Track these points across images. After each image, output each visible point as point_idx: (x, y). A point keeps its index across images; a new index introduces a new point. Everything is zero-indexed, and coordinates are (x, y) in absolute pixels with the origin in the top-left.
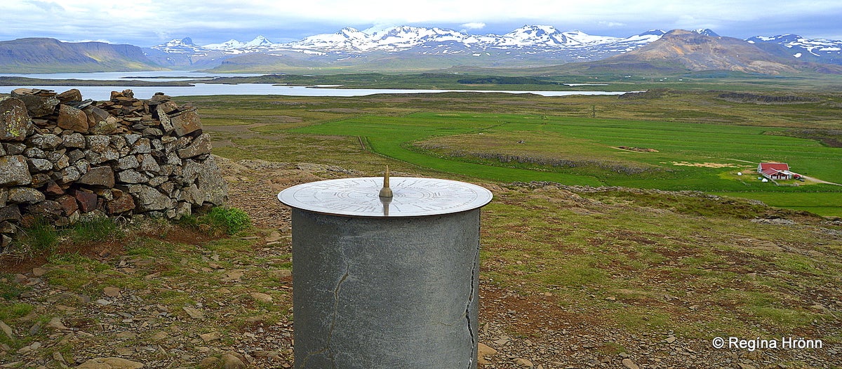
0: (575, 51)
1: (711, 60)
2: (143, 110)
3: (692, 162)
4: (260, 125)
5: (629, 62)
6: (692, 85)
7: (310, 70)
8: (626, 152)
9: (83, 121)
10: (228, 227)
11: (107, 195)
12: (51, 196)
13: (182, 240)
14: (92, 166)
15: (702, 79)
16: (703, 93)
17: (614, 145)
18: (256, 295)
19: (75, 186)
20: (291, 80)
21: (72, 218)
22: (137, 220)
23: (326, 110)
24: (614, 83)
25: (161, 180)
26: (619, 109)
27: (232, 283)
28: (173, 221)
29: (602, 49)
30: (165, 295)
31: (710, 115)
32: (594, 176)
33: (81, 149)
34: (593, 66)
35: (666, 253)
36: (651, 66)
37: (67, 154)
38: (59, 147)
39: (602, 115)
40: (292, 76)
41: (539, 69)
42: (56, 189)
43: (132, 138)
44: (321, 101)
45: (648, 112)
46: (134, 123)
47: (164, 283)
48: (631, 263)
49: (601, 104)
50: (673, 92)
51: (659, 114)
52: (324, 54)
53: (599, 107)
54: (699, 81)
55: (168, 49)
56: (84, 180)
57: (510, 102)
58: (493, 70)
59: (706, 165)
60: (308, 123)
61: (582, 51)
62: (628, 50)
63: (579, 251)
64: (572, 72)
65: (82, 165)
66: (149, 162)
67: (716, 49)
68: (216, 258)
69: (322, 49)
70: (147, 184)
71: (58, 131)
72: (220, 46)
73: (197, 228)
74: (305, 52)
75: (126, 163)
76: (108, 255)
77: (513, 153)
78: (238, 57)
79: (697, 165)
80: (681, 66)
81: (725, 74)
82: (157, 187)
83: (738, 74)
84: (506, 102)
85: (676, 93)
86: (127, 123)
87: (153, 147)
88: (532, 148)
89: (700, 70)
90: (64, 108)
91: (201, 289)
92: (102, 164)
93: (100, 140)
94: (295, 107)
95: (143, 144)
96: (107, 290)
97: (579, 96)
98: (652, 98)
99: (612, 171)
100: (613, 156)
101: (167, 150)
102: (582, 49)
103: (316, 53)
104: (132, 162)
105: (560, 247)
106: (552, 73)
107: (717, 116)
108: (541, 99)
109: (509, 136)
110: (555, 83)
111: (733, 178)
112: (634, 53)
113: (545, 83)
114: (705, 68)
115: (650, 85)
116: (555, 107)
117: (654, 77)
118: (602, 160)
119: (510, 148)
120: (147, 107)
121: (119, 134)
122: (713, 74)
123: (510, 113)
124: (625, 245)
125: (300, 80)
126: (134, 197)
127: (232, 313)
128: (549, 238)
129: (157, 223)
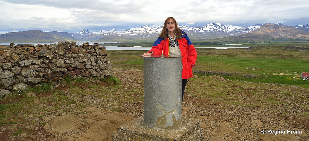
0: (229, 32)
1: (281, 34)
2: (91, 48)
3: (275, 73)
4: (113, 61)
5: (249, 36)
6: (274, 44)
7: (131, 41)
8: (250, 70)
9: (77, 50)
10: (115, 82)
11: (83, 71)
12: (69, 70)
13: (102, 85)
14: (79, 63)
15: (278, 42)
16: (278, 47)
17: (245, 67)
18: (126, 96)
19: (75, 68)
20: (125, 44)
21: (74, 77)
22: (90, 79)
23: (137, 55)
24: (244, 44)
25: (97, 68)
26: (246, 53)
27: (118, 95)
28: (100, 80)
29: (239, 31)
30: (101, 96)
31: (281, 55)
32: (238, 79)
33: (76, 58)
34: (236, 38)
35: (246, 90)
36: (258, 37)
37: (73, 59)
38: (71, 57)
39: (240, 56)
40: (125, 43)
41: (216, 39)
42: (71, 69)
43: (89, 55)
44: (135, 52)
45: (258, 54)
46: (89, 51)
47: (101, 94)
48: (234, 92)
49: (240, 52)
50: (267, 47)
51: (262, 55)
52: (136, 35)
53: (239, 53)
54: (277, 43)
55: (80, 34)
56: (77, 67)
57: (205, 52)
58: (198, 40)
59: (281, 74)
60: (131, 60)
61: (232, 32)
62: (249, 31)
63: (219, 89)
64: (228, 40)
65: (77, 62)
66: (94, 63)
67: (283, 30)
68: (113, 90)
69: (136, 33)
70: (93, 69)
71: (71, 53)
72: (99, 33)
73: (106, 82)
74: (130, 34)
75: (88, 63)
76: (83, 87)
77: (207, 71)
78: (105, 36)
79: (277, 74)
80: (269, 37)
81: (286, 40)
82: (95, 70)
83: (292, 40)
84: (203, 52)
85: (268, 47)
86: (88, 52)
87: (94, 58)
88: (214, 69)
89: (277, 38)
90: (72, 47)
91: (111, 95)
92: (82, 62)
93: (81, 56)
94: (126, 54)
95: (92, 57)
96: (86, 95)
97: (231, 49)
98: (259, 49)
99: (244, 77)
100: (245, 71)
101: (98, 60)
102: (232, 31)
103: (134, 34)
104: (89, 62)
105: (213, 88)
106: (221, 41)
107: (284, 56)
108: (217, 50)
109: (205, 64)
110: (222, 44)
111: (291, 79)
112: (251, 32)
113: (218, 44)
114: (279, 37)
115: (258, 44)
116: (222, 53)
117: (259, 41)
118: (241, 73)
119: (206, 69)
120: (92, 47)
121: (86, 54)
122: (282, 40)
123: (205, 56)
124: (233, 88)
125: (128, 44)
126: (90, 72)
127: (120, 100)
128: (210, 86)
129: (96, 80)
